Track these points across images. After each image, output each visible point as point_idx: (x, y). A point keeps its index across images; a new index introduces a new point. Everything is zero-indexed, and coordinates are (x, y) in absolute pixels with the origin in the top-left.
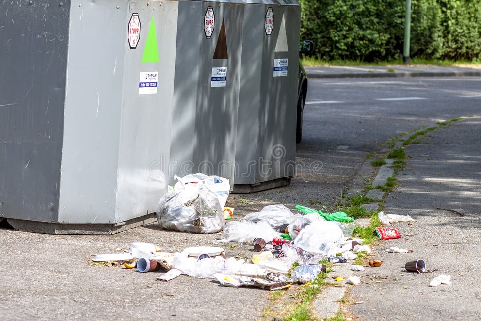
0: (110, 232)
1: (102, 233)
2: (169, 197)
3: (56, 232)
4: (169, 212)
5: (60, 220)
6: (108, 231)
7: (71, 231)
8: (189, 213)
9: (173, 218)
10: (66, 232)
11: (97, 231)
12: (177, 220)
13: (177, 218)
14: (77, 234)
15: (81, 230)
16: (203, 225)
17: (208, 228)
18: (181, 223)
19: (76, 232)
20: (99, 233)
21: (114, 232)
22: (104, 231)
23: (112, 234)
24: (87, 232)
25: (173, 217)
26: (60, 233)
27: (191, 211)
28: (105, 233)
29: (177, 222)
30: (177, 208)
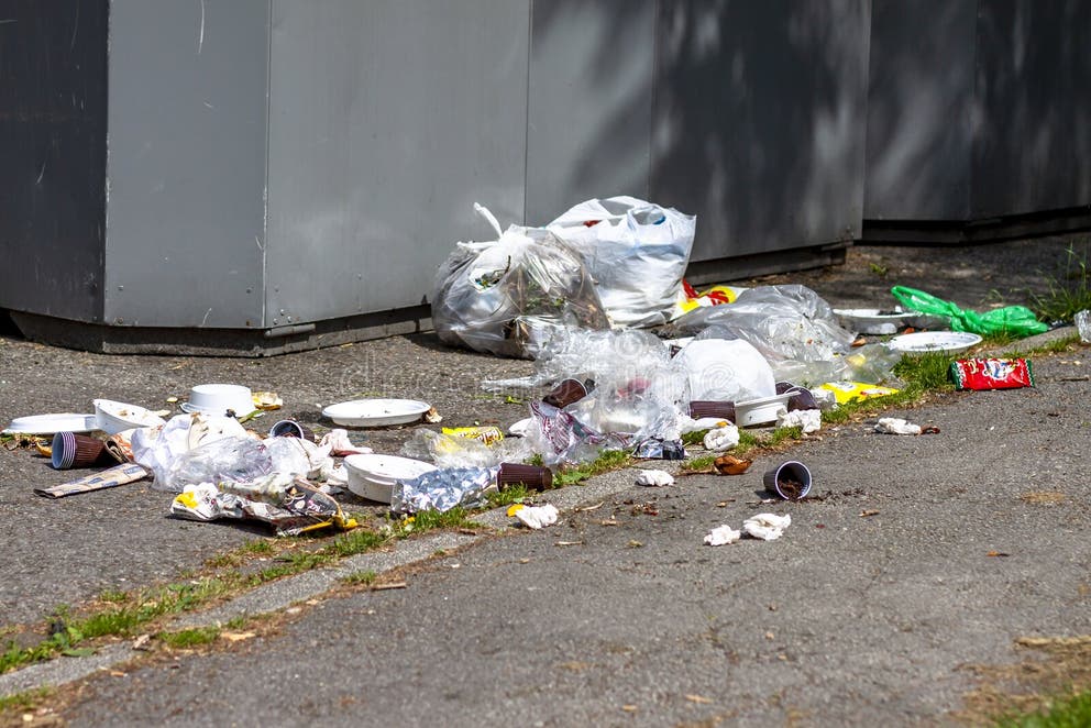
0: (257, 350)
1: (233, 352)
2: (457, 262)
3: (106, 347)
4: (447, 303)
5: (109, 318)
6: (250, 348)
7: (146, 347)
8: (492, 304)
9: (455, 319)
10: (133, 348)
11: (220, 347)
12: (463, 323)
13: (462, 317)
14: (163, 354)
15: (174, 344)
16: (524, 336)
17: (540, 345)
18: (473, 330)
19: (160, 348)
20: (227, 351)
21: (269, 352)
22: (238, 348)
23: (261, 356)
24: (193, 350)
25: (453, 314)
26: (118, 351)
27: (496, 299)
28: (243, 353)
29: (463, 328)
30: (464, 290)
